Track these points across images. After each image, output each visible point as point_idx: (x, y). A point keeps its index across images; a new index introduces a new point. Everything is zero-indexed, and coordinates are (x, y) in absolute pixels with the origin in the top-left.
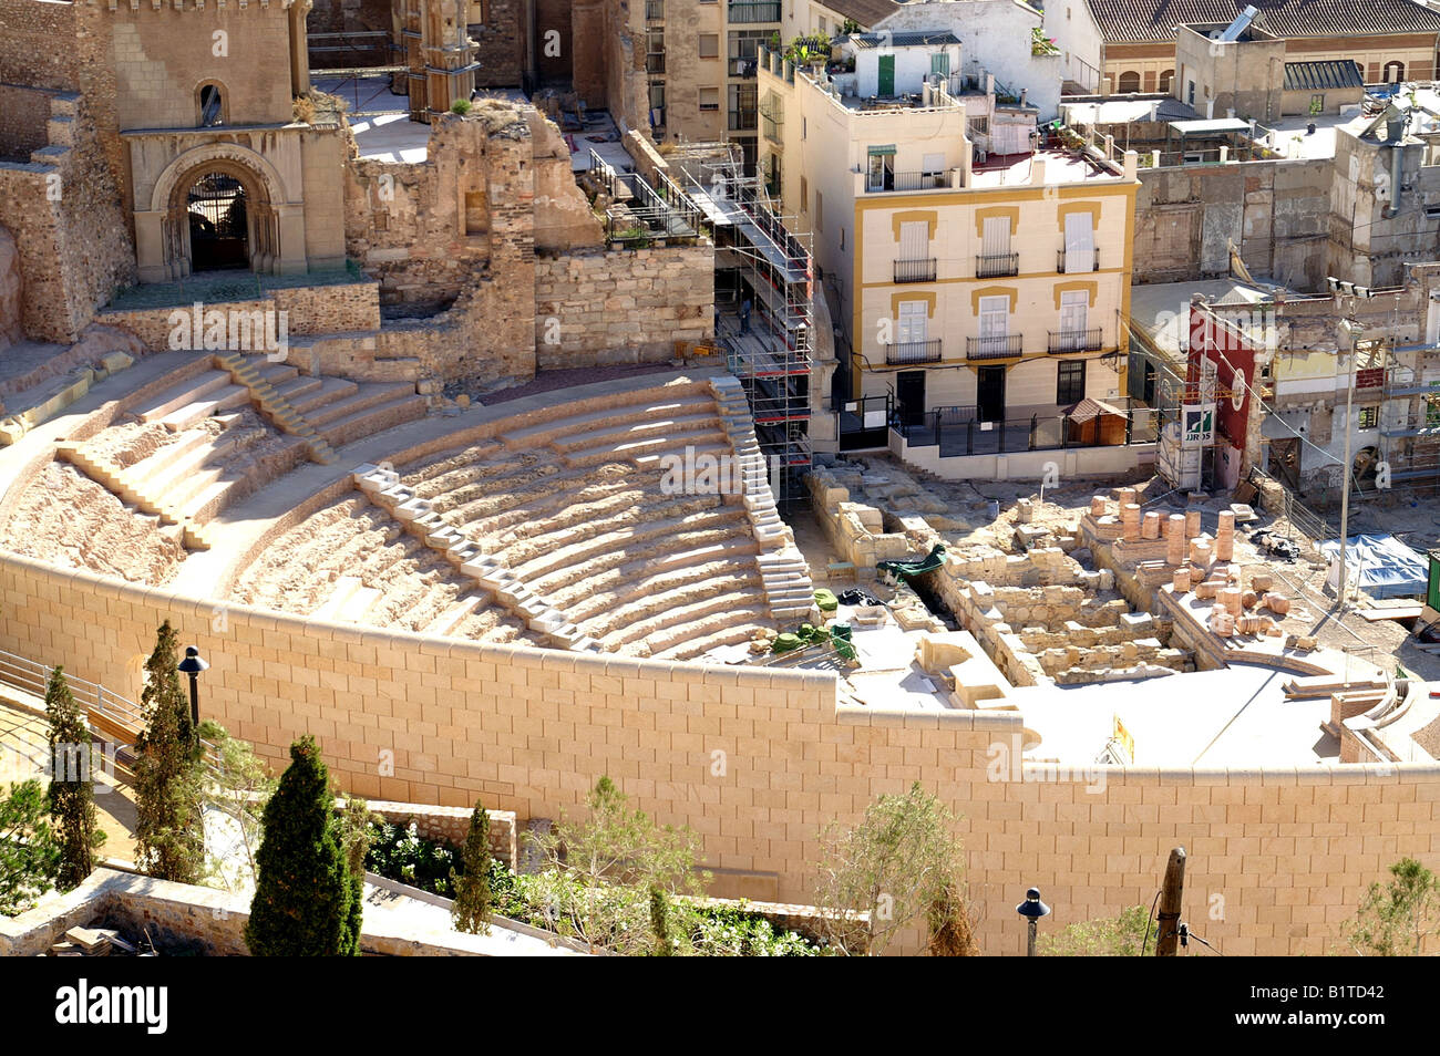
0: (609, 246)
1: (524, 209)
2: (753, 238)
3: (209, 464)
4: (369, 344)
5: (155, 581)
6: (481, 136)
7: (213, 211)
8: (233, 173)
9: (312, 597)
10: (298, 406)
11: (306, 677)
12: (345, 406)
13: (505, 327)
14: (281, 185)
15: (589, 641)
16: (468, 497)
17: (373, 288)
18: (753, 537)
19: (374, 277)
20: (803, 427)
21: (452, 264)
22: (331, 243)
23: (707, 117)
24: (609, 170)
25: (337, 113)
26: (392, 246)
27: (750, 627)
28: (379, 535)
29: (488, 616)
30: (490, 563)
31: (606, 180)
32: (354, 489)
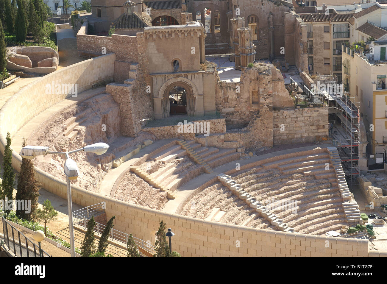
0: (296, 107)
1: (269, 96)
2: (341, 104)
3: (174, 173)
4: (222, 137)
5: (159, 208)
6: (256, 74)
7: (176, 97)
8: (182, 86)
9: (205, 214)
10: (201, 156)
11: (203, 238)
12: (215, 156)
13: (264, 132)
14: (197, 90)
15: (290, 228)
16: (252, 184)
17: (224, 120)
18: (341, 197)
19: (224, 117)
20: (357, 163)
21: (248, 113)
22: (211, 106)
23: (326, 67)
24: (296, 84)
25: (214, 68)
26: (229, 107)
27: (340, 225)
28: (225, 195)
29: (258, 220)
30: (259, 204)
31: (295, 87)
32: (218, 181)
